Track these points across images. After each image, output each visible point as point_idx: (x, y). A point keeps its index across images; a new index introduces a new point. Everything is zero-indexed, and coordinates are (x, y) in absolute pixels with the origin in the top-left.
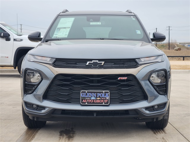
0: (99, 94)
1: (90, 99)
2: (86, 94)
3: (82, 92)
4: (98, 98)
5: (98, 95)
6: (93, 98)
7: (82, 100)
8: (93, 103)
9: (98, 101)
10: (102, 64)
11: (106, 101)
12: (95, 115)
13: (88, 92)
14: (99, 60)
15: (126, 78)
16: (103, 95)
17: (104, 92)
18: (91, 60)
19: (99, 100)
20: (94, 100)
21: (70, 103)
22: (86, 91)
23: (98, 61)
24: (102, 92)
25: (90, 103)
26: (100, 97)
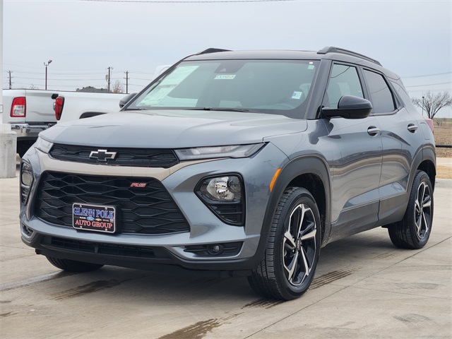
0: (99, 212)
1: (86, 220)
2: (81, 211)
3: (75, 206)
4: (98, 220)
5: (98, 214)
6: (90, 218)
7: (75, 222)
8: (91, 227)
9: (98, 225)
10: (113, 157)
11: (110, 225)
12: (96, 250)
13: (83, 206)
14: (109, 149)
15: (143, 185)
16: (105, 214)
17: (106, 207)
18: (96, 148)
19: (100, 222)
20: (91, 222)
22: (81, 205)
23: (106, 151)
24: (104, 209)
25: (87, 227)
26: (100, 218)
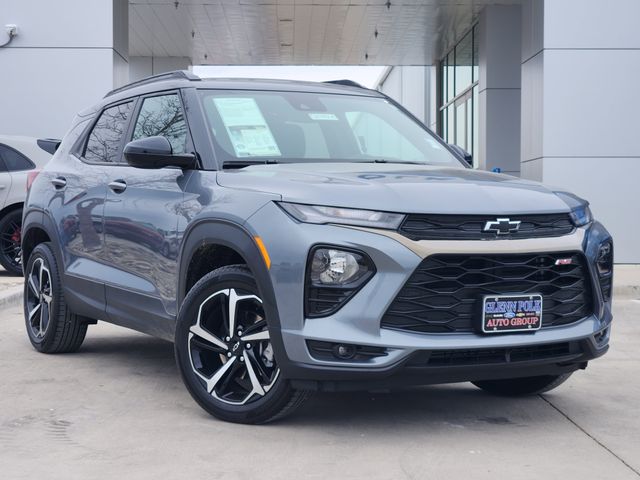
0: (522, 304)
1: (504, 318)
2: (496, 306)
3: (488, 300)
4: (520, 315)
5: (520, 306)
6: (509, 315)
7: (486, 323)
8: (510, 327)
9: (520, 322)
10: (517, 228)
11: (535, 320)
12: (508, 359)
13: (500, 300)
16: (530, 303)
17: (531, 296)
18: (494, 217)
19: (522, 317)
20: (510, 319)
21: (452, 331)
22: (496, 297)
23: (508, 220)
24: (528, 299)
25: (504, 327)
26: (523, 312)
